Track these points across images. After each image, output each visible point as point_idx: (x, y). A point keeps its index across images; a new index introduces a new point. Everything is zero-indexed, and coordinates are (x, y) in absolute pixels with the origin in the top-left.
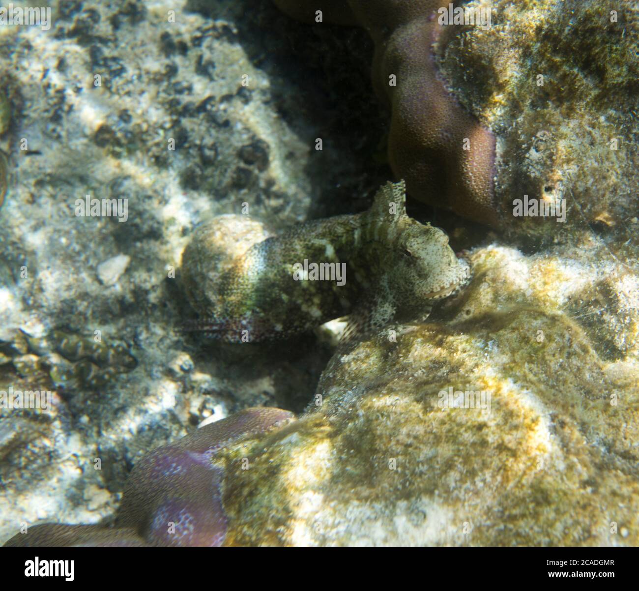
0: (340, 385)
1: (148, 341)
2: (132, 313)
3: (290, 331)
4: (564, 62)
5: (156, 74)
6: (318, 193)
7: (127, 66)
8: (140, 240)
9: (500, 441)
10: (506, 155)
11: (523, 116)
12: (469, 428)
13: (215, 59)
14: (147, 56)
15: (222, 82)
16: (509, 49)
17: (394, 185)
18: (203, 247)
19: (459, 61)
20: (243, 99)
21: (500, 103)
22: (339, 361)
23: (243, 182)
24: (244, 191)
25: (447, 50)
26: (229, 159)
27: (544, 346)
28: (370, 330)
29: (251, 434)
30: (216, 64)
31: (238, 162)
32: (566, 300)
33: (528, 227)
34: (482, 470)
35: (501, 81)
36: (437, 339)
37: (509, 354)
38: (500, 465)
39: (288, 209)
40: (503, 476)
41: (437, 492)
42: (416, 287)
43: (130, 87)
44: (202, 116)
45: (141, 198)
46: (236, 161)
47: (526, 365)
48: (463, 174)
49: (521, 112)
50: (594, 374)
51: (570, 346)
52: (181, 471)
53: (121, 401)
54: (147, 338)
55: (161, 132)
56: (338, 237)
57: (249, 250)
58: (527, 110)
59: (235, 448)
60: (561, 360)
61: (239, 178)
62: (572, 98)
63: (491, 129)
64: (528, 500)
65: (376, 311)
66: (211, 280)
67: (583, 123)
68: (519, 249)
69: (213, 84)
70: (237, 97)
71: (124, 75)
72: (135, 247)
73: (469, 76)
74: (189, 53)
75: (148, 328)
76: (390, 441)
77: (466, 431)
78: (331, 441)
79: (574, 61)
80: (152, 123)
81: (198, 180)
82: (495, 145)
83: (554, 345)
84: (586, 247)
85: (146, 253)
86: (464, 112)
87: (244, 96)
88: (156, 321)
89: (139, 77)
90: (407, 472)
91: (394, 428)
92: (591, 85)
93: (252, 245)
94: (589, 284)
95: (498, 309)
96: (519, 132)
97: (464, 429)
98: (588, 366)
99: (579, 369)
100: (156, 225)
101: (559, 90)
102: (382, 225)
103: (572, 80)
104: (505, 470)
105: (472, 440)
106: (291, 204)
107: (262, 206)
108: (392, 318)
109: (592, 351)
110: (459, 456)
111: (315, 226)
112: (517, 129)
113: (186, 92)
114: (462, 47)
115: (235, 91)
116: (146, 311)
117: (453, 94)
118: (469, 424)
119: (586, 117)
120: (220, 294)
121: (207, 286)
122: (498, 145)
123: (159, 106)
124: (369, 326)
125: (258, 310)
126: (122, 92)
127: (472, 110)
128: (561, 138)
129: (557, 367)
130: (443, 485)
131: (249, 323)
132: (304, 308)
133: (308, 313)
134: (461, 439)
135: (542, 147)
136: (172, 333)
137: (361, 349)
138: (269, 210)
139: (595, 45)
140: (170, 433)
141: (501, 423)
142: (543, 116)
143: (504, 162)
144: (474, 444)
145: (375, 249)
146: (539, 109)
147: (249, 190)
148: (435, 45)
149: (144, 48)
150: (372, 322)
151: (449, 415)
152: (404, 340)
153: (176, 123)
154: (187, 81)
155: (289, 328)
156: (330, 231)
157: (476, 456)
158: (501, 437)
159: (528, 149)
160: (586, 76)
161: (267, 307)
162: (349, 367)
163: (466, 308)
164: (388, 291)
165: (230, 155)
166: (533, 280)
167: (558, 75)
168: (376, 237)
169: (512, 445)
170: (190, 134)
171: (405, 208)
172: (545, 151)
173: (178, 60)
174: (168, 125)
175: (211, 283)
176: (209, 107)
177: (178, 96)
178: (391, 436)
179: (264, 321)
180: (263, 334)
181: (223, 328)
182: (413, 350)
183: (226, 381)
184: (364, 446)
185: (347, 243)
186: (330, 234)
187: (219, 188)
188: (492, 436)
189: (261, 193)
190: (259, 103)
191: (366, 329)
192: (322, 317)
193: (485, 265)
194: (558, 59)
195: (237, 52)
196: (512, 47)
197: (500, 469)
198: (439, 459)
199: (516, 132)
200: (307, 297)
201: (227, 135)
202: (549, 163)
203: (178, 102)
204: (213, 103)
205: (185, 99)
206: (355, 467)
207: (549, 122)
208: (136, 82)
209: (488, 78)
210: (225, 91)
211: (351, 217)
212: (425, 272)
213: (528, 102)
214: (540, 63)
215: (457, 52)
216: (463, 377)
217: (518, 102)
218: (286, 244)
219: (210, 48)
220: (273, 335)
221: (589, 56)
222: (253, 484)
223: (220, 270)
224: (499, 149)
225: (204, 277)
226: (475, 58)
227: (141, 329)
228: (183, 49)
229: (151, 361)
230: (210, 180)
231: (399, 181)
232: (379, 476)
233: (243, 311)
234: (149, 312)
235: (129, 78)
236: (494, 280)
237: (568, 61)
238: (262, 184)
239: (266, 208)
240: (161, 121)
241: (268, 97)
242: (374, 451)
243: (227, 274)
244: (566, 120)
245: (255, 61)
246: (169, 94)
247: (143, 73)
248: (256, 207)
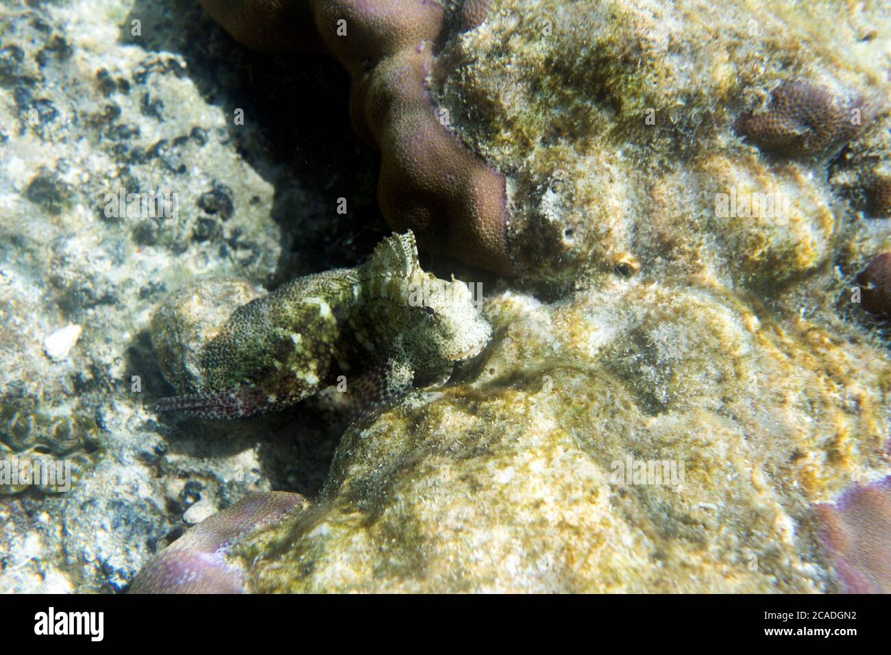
0: (362, 463)
1: (114, 423)
2: (89, 391)
3: (284, 402)
4: (575, 95)
5: (94, 116)
6: (290, 241)
7: (59, 108)
8: (92, 306)
9: (561, 519)
10: (518, 196)
11: (534, 153)
12: (525, 506)
13: (162, 98)
14: (81, 96)
15: (173, 122)
16: (516, 84)
17: (401, 236)
18: (180, 315)
19: (462, 97)
20: (198, 141)
21: (509, 141)
22: (357, 437)
23: (206, 233)
24: (207, 243)
25: (446, 86)
26: (189, 209)
27: (587, 407)
28: (387, 399)
29: (263, 525)
30: (165, 103)
31: (199, 212)
32: (597, 352)
33: (546, 273)
34: (543, 552)
35: (509, 118)
36: (469, 406)
37: (554, 419)
38: (563, 544)
39: (259, 260)
40: (567, 556)
41: (497, 581)
42: (441, 349)
43: (65, 132)
44: (154, 161)
45: (91, 260)
46: (196, 210)
47: (573, 430)
48: (471, 219)
49: (532, 149)
50: (640, 433)
51: (613, 404)
52: (197, 577)
53: (88, 494)
54: (113, 419)
55: (106, 182)
56: (333, 294)
57: (233, 315)
58: (537, 146)
59: (250, 544)
60: (606, 420)
61: (202, 230)
62: (586, 133)
63: (499, 169)
64: (597, 581)
65: (391, 377)
66: (193, 351)
67: (601, 159)
68: (535, 297)
69: (163, 125)
70: (192, 139)
71: (57, 119)
72: (87, 315)
73: (473, 113)
74: (131, 91)
75: (112, 407)
76: (438, 526)
77: (522, 510)
78: (368, 531)
79: (587, 93)
80: (95, 173)
81: (155, 235)
82: (505, 187)
83: (596, 404)
84: (611, 291)
85: (101, 321)
86: (469, 152)
87: (200, 138)
88: (121, 398)
89: (75, 120)
90: (461, 560)
91: (441, 512)
92: (606, 119)
93: (235, 309)
94: (621, 333)
95: (526, 366)
96: (532, 172)
97: (519, 508)
98: (632, 424)
99: (624, 428)
100: (111, 290)
101: (572, 125)
102: (391, 281)
103: (585, 114)
104: (569, 550)
105: (530, 520)
106: (262, 255)
107: (228, 259)
108: (411, 383)
109: (634, 407)
110: (517, 538)
111: (306, 283)
112: (528, 168)
113: (133, 136)
114: (463, 82)
115: (188, 131)
116: (108, 388)
117: (456, 133)
118: (525, 502)
119: (603, 153)
120: (203, 367)
121: (188, 357)
122: (508, 187)
123: (103, 153)
124: (385, 393)
125: (248, 381)
126: (55, 139)
127: (478, 150)
128: (579, 176)
129: (603, 429)
130: (503, 572)
131: (238, 396)
132: (300, 375)
133: (303, 380)
134: (518, 520)
135: (559, 188)
136: (141, 411)
137: (383, 422)
138: (236, 262)
139: (610, 76)
140: (152, 526)
141: (559, 498)
142: (557, 154)
143: (516, 204)
144: (532, 524)
145: (383, 308)
146: (551, 146)
147: (212, 241)
148: (429, 79)
149: (78, 87)
150: (388, 389)
151: (501, 493)
152: (432, 409)
153: (124, 172)
154: (134, 124)
155: (284, 398)
156: (323, 288)
157: (535, 537)
158: (561, 514)
159: (544, 191)
160: (600, 109)
161: (259, 377)
162: (371, 442)
163: (489, 367)
164: (404, 353)
165: (188, 204)
166: (560, 332)
167: (570, 109)
168: (384, 294)
169: (574, 522)
170: (142, 183)
171: (418, 262)
172: (563, 191)
173: (118, 98)
174: (114, 174)
175: (193, 355)
176: (161, 152)
177: (124, 141)
178: (438, 520)
179: (255, 393)
180: (254, 407)
181: (208, 403)
182: (444, 420)
183: (206, 460)
184: (408, 534)
185: (345, 301)
186: (324, 291)
187: (178, 241)
188: (551, 513)
189: (227, 245)
190: (216, 144)
191: (382, 397)
192: (319, 384)
193: (503, 318)
194: (569, 92)
195: (186, 86)
196: (519, 81)
197: (562, 549)
198: (495, 543)
199: (528, 173)
200: (302, 363)
201: (184, 182)
202: (568, 204)
203: (125, 148)
204: (165, 147)
205: (133, 143)
206: (399, 558)
207: (564, 160)
208: (71, 126)
209: (495, 115)
210: (177, 133)
211: (348, 271)
212: (451, 332)
213: (539, 139)
214: (551, 96)
215: (458, 87)
216: (507, 448)
217: (527, 140)
218: (274, 305)
219: (155, 84)
220: (266, 408)
221: (602, 88)
222: (284, 586)
223: (204, 339)
224: (510, 191)
225: (183, 349)
226: (480, 94)
227: (105, 409)
228: (124, 86)
229: (119, 444)
230: (168, 233)
231: (407, 232)
232: (429, 567)
233: (231, 383)
234: (112, 389)
235: (64, 123)
236: (517, 335)
237: (581, 93)
238: (227, 235)
239: (232, 260)
240: (105, 170)
241: (227, 136)
242: (421, 539)
243: (211, 343)
244: (582, 157)
245: (207, 97)
246: (114, 139)
247: (79, 115)
248: (221, 260)
